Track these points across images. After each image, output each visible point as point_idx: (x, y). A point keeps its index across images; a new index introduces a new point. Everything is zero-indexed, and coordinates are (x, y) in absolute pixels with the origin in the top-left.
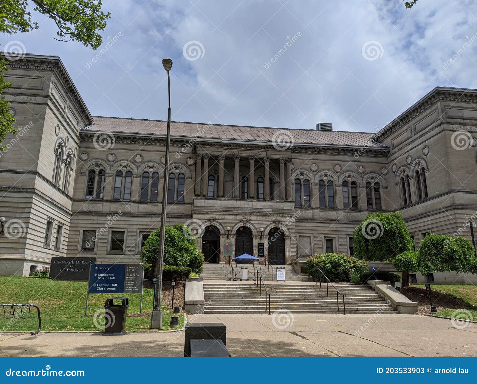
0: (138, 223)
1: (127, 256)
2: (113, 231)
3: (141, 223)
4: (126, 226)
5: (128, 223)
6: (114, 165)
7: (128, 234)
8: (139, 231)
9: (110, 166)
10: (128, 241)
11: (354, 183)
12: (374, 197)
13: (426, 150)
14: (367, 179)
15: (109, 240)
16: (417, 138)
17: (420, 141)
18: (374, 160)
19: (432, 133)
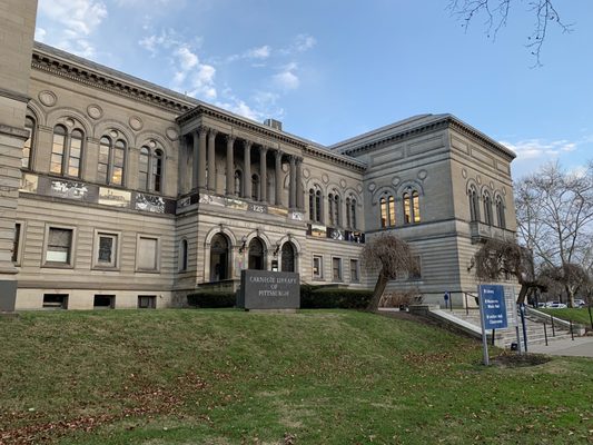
0: (96, 218)
1: (77, 272)
2: (51, 228)
3: (101, 219)
4: (76, 222)
5: (79, 216)
6: (53, 113)
7: (80, 235)
8: (96, 231)
9: (47, 113)
10: (80, 247)
11: (337, 197)
12: (351, 215)
13: (422, 175)
14: (347, 195)
15: (46, 242)
16: (412, 161)
17: (415, 164)
18: (353, 175)
19: (433, 159)
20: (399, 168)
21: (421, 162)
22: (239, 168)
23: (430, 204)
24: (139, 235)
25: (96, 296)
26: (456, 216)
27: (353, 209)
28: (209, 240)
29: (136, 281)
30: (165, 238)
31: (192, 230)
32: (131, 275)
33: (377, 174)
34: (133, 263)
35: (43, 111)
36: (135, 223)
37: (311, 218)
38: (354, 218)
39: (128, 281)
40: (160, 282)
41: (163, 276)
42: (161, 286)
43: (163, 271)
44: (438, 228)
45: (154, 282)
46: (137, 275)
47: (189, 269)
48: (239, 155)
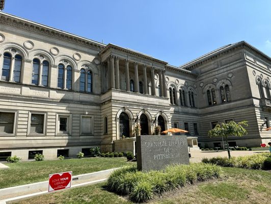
0: (57, 108)
1: (47, 138)
2: (32, 114)
5: (48, 107)
6: (32, 53)
8: (57, 115)
10: (48, 124)
11: (183, 91)
12: (192, 100)
13: (230, 75)
14: (189, 90)
15: (30, 122)
16: (223, 68)
17: (225, 70)
18: (191, 79)
19: (236, 66)
20: (216, 73)
21: (228, 68)
22: (132, 78)
23: (237, 91)
24: (81, 116)
25: (58, 150)
26: (253, 96)
27: (193, 97)
28: (118, 116)
29: (81, 141)
30: (95, 116)
31: (109, 111)
32: (78, 138)
33: (204, 77)
34: (78, 131)
35: (27, 52)
36: (79, 109)
37: (171, 102)
38: (193, 101)
39: (76, 141)
40: (94, 140)
41: (96, 137)
42: (95, 142)
43: (95, 134)
44: (243, 103)
45: (91, 141)
46: (81, 137)
47: (109, 133)
48: (132, 71)
